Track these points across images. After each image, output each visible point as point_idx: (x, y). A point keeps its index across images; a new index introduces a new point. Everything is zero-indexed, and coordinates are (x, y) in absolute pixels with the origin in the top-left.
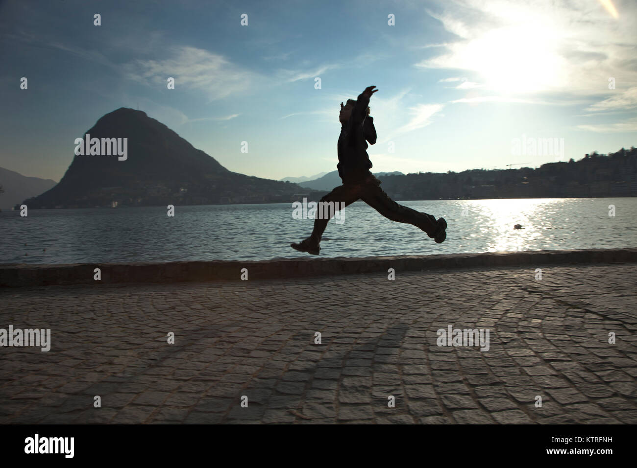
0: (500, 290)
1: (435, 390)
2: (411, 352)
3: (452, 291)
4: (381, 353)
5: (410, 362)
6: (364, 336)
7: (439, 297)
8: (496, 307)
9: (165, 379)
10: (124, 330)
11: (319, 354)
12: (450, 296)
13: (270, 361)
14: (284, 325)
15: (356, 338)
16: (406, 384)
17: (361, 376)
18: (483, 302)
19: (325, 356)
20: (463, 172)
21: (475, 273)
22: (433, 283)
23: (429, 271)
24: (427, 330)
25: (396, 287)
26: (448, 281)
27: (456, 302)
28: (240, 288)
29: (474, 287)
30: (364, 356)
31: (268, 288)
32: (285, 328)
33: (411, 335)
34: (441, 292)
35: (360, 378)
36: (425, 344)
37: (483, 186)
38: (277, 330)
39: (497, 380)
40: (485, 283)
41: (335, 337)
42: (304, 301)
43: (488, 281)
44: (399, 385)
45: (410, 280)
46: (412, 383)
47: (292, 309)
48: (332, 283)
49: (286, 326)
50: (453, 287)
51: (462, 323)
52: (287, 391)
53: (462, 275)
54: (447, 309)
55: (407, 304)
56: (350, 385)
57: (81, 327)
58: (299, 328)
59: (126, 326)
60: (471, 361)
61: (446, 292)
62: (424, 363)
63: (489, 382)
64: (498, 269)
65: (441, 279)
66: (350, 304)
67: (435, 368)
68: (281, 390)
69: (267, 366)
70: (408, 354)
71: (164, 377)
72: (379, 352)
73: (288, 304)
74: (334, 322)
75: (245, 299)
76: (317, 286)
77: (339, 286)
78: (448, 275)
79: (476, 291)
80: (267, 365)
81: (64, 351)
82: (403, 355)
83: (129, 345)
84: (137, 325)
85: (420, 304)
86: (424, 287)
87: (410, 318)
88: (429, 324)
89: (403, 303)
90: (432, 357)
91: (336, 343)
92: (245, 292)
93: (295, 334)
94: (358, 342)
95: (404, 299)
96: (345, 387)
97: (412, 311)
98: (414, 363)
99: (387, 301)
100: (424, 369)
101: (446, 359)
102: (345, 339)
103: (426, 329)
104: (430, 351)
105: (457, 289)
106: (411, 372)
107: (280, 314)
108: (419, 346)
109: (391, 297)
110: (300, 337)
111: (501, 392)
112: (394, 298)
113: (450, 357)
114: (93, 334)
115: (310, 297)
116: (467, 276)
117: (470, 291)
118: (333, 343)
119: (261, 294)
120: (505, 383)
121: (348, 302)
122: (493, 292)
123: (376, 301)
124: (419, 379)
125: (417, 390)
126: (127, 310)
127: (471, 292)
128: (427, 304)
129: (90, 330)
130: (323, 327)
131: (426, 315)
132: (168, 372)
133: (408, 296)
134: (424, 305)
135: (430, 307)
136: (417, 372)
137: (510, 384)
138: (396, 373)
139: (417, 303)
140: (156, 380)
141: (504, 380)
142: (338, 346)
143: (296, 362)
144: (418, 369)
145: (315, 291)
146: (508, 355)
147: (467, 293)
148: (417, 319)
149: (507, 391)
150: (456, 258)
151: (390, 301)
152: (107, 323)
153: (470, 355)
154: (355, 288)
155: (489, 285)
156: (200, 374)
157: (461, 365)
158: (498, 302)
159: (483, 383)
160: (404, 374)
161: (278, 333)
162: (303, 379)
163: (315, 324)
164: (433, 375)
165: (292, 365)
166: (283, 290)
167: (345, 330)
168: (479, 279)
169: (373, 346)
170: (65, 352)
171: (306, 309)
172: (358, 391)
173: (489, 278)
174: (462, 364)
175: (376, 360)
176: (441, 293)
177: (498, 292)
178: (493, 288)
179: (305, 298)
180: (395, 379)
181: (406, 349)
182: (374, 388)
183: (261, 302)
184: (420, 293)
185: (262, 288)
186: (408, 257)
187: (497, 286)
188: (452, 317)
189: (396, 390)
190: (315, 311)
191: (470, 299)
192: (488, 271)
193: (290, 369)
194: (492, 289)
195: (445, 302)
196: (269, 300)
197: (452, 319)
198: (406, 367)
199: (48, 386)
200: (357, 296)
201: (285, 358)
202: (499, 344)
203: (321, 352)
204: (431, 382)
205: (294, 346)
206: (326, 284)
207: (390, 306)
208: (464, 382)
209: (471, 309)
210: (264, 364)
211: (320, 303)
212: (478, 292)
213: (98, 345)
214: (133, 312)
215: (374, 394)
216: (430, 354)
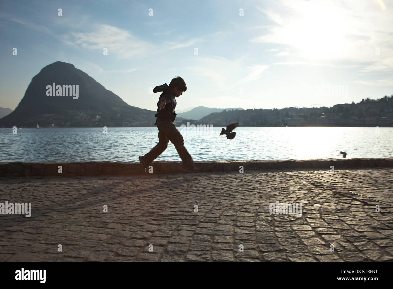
0: (296, 184)
1: (234, 255)
2: (224, 226)
3: (263, 184)
4: (202, 226)
5: (221, 233)
7: (253, 189)
8: (292, 196)
11: (156, 227)
12: (261, 187)
13: (120, 231)
14: (139, 205)
15: (187, 216)
16: (214, 250)
17: (181, 243)
18: (283, 192)
19: (160, 228)
21: (281, 173)
22: (251, 179)
23: (250, 171)
24: (238, 211)
25: (225, 182)
26: (262, 177)
27: (264, 192)
29: (279, 182)
30: (189, 229)
31: (137, 181)
32: (139, 208)
33: (226, 214)
35: (181, 245)
36: (234, 221)
38: (133, 209)
39: (281, 247)
40: (287, 180)
41: (172, 215)
43: (289, 178)
44: (208, 250)
45: (236, 176)
46: (218, 249)
47: (149, 195)
49: (140, 206)
50: (264, 182)
51: (264, 206)
52: (124, 253)
53: (272, 174)
54: (256, 196)
55: (230, 192)
56: (172, 250)
58: (149, 208)
60: (265, 233)
61: (259, 185)
62: (230, 235)
63: (275, 249)
64: (297, 171)
65: (257, 177)
66: (190, 192)
67: (237, 238)
68: (120, 252)
69: (116, 235)
70: (221, 227)
71: (39, 242)
72: (200, 226)
73: (147, 192)
74: (175, 204)
76: (171, 180)
77: (187, 180)
78: (263, 174)
79: (279, 184)
82: (217, 228)
86: (245, 181)
87: (229, 202)
88: (241, 207)
89: (227, 192)
90: (237, 230)
91: (171, 219)
92: (121, 183)
93: (144, 212)
94: (188, 218)
95: (229, 189)
96: (168, 252)
97: (231, 197)
98: (223, 235)
99: (216, 191)
100: (229, 239)
101: (247, 232)
102: (178, 216)
103: (238, 210)
104: (237, 226)
105: (266, 183)
106: (219, 241)
107: (139, 198)
108: (229, 222)
109: (219, 187)
110: (147, 214)
111: (282, 257)
112: (221, 189)
113: (250, 230)
116: (275, 174)
118: (169, 219)
119: (131, 184)
120: (287, 250)
121: (189, 191)
122: (291, 185)
123: (209, 190)
124: (223, 247)
125: (220, 255)
126: (34, 194)
127: (276, 185)
128: (244, 193)
130: (166, 207)
131: (240, 201)
133: (232, 188)
134: (241, 194)
135: (245, 195)
136: (223, 241)
137: (289, 251)
138: (209, 241)
139: (237, 192)
141: (286, 248)
142: (172, 221)
144: (226, 239)
145: (169, 183)
146: (292, 229)
147: (273, 186)
148: (233, 203)
149: (287, 256)
151: (218, 191)
153: (265, 229)
154: (197, 181)
155: (290, 181)
156: (66, 240)
157: (257, 236)
158: (293, 192)
159: (270, 250)
160: (214, 242)
161: (132, 211)
162: (139, 245)
163: (161, 206)
164: (235, 243)
165: (134, 234)
166: (148, 182)
167: (181, 210)
168: (283, 177)
169: (197, 222)
171: (158, 195)
172: (176, 254)
173: (290, 176)
174: (258, 236)
175: (197, 231)
176: (255, 185)
177: (294, 186)
178: (292, 182)
180: (206, 246)
181: (220, 224)
182: (189, 252)
184: (241, 185)
187: (295, 182)
188: (258, 202)
189: (205, 254)
190: (165, 196)
191: (274, 190)
192: (290, 172)
193: (132, 236)
194: (290, 184)
195: (257, 192)
196: (135, 189)
197: (258, 204)
198: (217, 237)
200: (196, 187)
201: (131, 229)
202: (288, 221)
203: (159, 225)
204: (232, 249)
205: (141, 220)
206: (178, 178)
207: (218, 193)
208: (257, 249)
209: (273, 196)
210: (114, 233)
211: (169, 191)
212: (281, 185)
214: (38, 195)
215: (188, 257)
216: (236, 228)
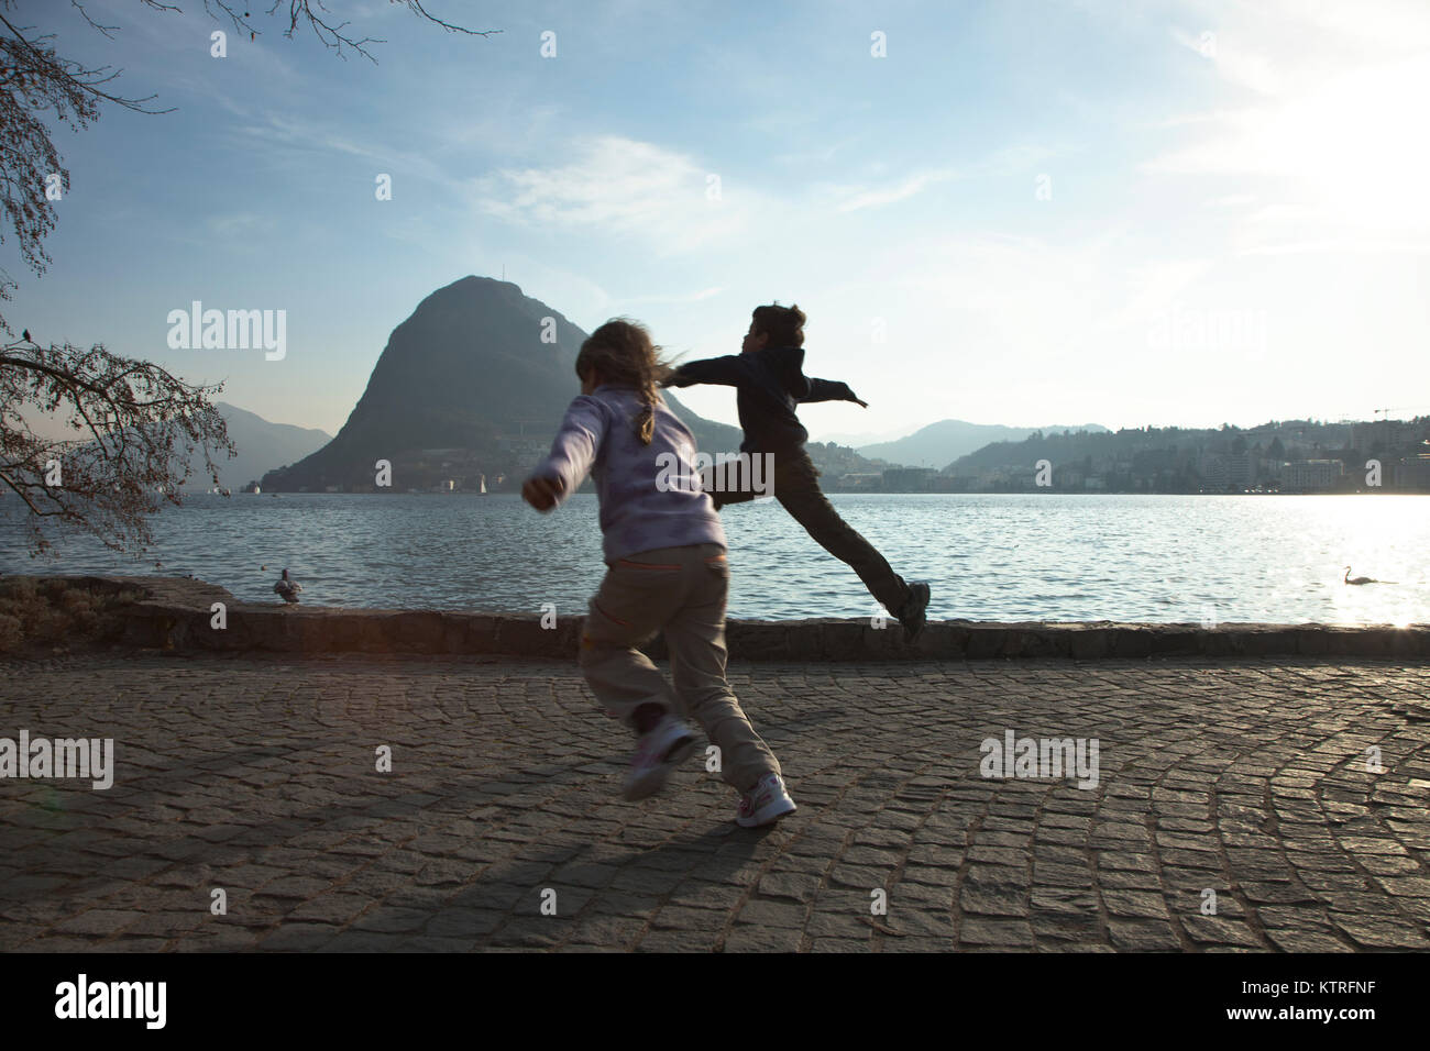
0: (1337, 712)
1: (1167, 904)
2: (1118, 826)
3: (1218, 706)
4: (1052, 823)
5: (1116, 846)
6: (1014, 789)
7: (1185, 719)
8: (1324, 747)
9: (606, 842)
10: (509, 748)
11: (917, 818)
12: (1213, 716)
13: (814, 823)
14: (838, 756)
15: (996, 792)
16: (1105, 888)
17: (1006, 866)
18: (1292, 736)
19: (928, 822)
20: (1260, 427)
21: (1277, 670)
22: (1171, 688)
23: (1164, 660)
24: (1155, 785)
25: (1086, 693)
26: (1210, 684)
27: (1226, 731)
28: (736, 676)
29: (1272, 701)
30: (1015, 827)
31: (798, 681)
32: (841, 762)
33: (1118, 792)
34: (1193, 707)
35: (1006, 870)
36: (1148, 813)
37: (1310, 461)
38: (825, 766)
39: (1311, 896)
40: (1301, 694)
41: (949, 787)
42: (877, 710)
43: (1308, 690)
44: (1089, 888)
45: (1117, 677)
46: (1117, 886)
47: (854, 725)
48: (940, 677)
49: (842, 758)
50: (1220, 698)
51: (1237, 777)
52: (854, 882)
53: (1245, 673)
54: (1204, 744)
55: (1112, 728)
56: (984, 881)
57: (423, 737)
58: (873, 764)
59: (511, 740)
60: (1253, 854)
61: (1205, 709)
62: (1145, 851)
63: (1292, 898)
64: (1335, 664)
65: (1193, 680)
66: (980, 723)
67: (1170, 861)
68: (841, 878)
69: (807, 833)
70: (1111, 829)
71: (603, 839)
72: (1045, 822)
73: (846, 716)
74: (947, 757)
75: (751, 700)
76: (906, 682)
77: (957, 684)
78: (1210, 671)
79: (1277, 709)
80: (809, 831)
81: (402, 777)
82: (1099, 830)
83: (524, 776)
84: (532, 739)
85: (1139, 731)
86: (1153, 694)
87: (1118, 759)
88: (1160, 774)
89: (1102, 727)
90: (1163, 840)
91: (952, 798)
92: (749, 686)
93: (864, 776)
94: (1001, 798)
95: (1105, 718)
96: (972, 883)
97: (1122, 744)
98: (1123, 849)
99: (1065, 721)
100: (1142, 861)
101: (1194, 845)
102: (971, 792)
103: (1152, 783)
104: (1159, 828)
105: (1229, 702)
106: (1116, 866)
107: (828, 735)
108: (1134, 816)
109: (1072, 711)
110: (875, 782)
111: (1319, 920)
112: (1080, 715)
113: (1206, 843)
114: (449, 751)
115: (893, 703)
116: (1256, 675)
117: (1262, 709)
118: (946, 797)
119: (784, 691)
120: (1330, 903)
121: (977, 717)
122: (1319, 714)
123: (1041, 720)
124: (1133, 881)
125: (1129, 902)
126: (508, 709)
127: (1264, 711)
128: (1159, 732)
129: (442, 742)
130: (923, 765)
131: (1154, 755)
132: (610, 830)
133: (1114, 713)
134: (1151, 733)
135: (1164, 737)
136: (1128, 866)
137: (1340, 906)
138: (1084, 864)
139: (1136, 727)
140: (589, 841)
141: (1329, 899)
142: (957, 805)
143: (869, 830)
144: (1133, 861)
145: (901, 691)
146: (1341, 847)
147: (1253, 712)
148: (1134, 760)
149: (1330, 919)
150: (1232, 632)
151: (1071, 721)
152: (472, 731)
153: (1252, 843)
154: (990, 688)
155: (1312, 698)
156: (674, 838)
157: (1229, 861)
158: (1328, 737)
159: (1278, 901)
160: (1100, 869)
161: (826, 771)
162: (886, 862)
163: (905, 759)
164: (1163, 874)
165: (860, 834)
166: (832, 685)
167: (971, 773)
168: (1286, 684)
169: (1035, 810)
170: (402, 780)
171: (884, 727)
172: (998, 892)
173: (1311, 682)
174: (1231, 858)
175: (1041, 836)
176: (1191, 709)
177: (1332, 715)
178: (1319, 705)
179: (882, 704)
180: (1081, 877)
181: (1106, 819)
182: (1035, 889)
183: (785, 707)
184: (1143, 706)
185: (784, 679)
186: (1116, 626)
187: (1331, 702)
188: (1214, 762)
189: (1081, 896)
190: (905, 731)
191: (1260, 726)
192: (1310, 667)
193: (857, 840)
194: (1315, 708)
195: (1199, 729)
196: (802, 705)
197: (1214, 767)
198: (1105, 855)
199: (386, 837)
200: (996, 707)
201: (844, 820)
202: (1322, 825)
203: (920, 813)
204: (1160, 888)
205: (863, 799)
206: (925, 677)
207: (1073, 730)
208: (1234, 894)
209: (1261, 747)
210: (802, 829)
211: (915, 717)
212: (1281, 712)
213: (464, 771)
214: (521, 714)
215: (1034, 901)
216: (1159, 834)
